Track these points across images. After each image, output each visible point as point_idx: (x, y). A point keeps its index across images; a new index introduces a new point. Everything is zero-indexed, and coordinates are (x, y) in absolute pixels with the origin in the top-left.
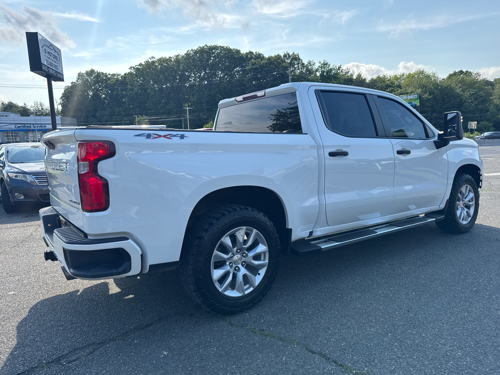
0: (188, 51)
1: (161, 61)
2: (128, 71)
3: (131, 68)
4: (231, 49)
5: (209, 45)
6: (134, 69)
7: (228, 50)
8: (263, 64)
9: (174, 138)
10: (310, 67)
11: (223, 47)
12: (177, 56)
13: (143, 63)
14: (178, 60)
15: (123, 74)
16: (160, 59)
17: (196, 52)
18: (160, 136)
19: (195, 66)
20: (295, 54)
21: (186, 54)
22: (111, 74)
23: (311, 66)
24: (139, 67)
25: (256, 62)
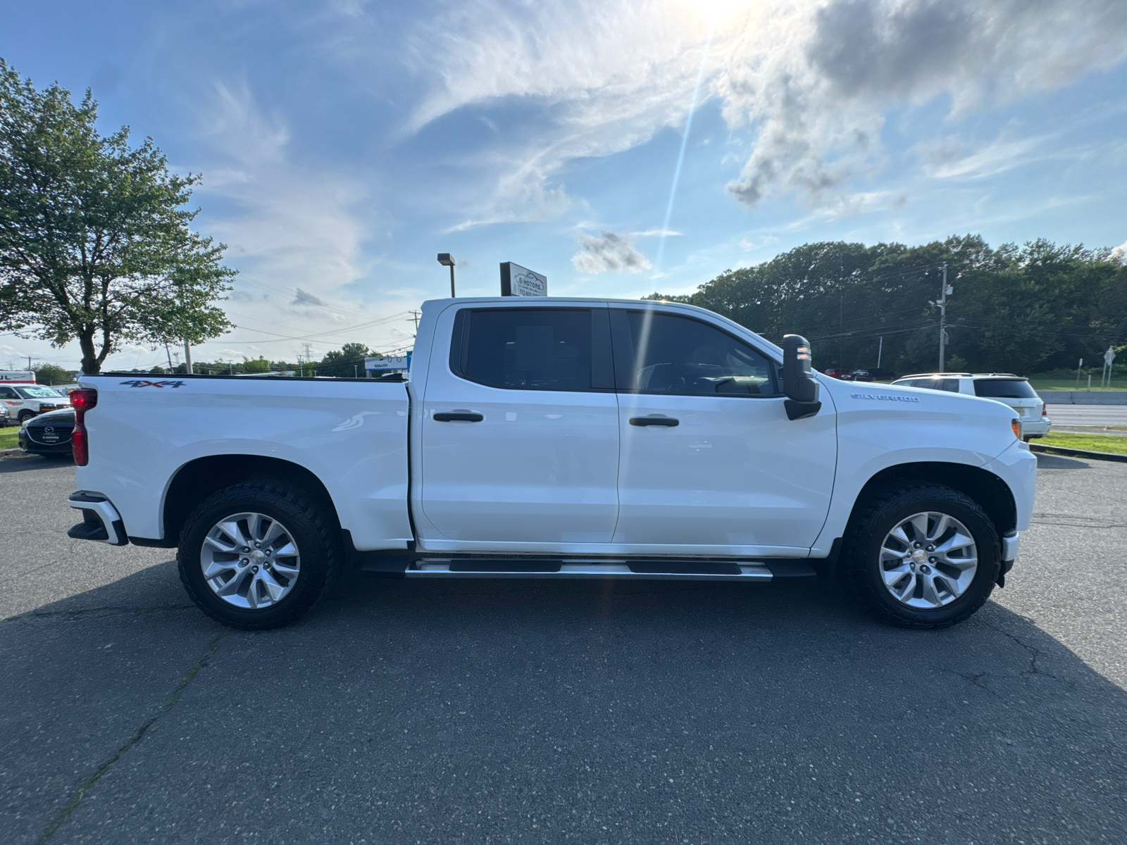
0: (778, 256)
1: (741, 273)
2: (697, 291)
3: (699, 287)
4: (845, 245)
5: (810, 243)
6: (704, 287)
7: (841, 247)
8: (901, 259)
9: (166, 386)
10: (1005, 255)
11: (832, 244)
12: (762, 265)
13: (715, 279)
14: (762, 270)
15: (690, 296)
16: (738, 271)
17: (790, 256)
18: (150, 384)
19: (786, 275)
20: (972, 237)
21: (774, 261)
22: (677, 296)
23: (1006, 253)
24: (710, 285)
25: (889, 258)
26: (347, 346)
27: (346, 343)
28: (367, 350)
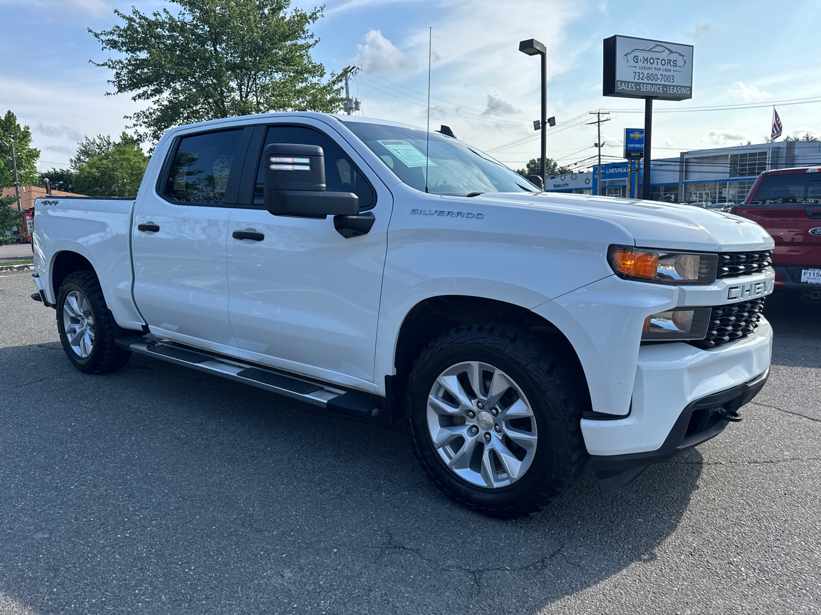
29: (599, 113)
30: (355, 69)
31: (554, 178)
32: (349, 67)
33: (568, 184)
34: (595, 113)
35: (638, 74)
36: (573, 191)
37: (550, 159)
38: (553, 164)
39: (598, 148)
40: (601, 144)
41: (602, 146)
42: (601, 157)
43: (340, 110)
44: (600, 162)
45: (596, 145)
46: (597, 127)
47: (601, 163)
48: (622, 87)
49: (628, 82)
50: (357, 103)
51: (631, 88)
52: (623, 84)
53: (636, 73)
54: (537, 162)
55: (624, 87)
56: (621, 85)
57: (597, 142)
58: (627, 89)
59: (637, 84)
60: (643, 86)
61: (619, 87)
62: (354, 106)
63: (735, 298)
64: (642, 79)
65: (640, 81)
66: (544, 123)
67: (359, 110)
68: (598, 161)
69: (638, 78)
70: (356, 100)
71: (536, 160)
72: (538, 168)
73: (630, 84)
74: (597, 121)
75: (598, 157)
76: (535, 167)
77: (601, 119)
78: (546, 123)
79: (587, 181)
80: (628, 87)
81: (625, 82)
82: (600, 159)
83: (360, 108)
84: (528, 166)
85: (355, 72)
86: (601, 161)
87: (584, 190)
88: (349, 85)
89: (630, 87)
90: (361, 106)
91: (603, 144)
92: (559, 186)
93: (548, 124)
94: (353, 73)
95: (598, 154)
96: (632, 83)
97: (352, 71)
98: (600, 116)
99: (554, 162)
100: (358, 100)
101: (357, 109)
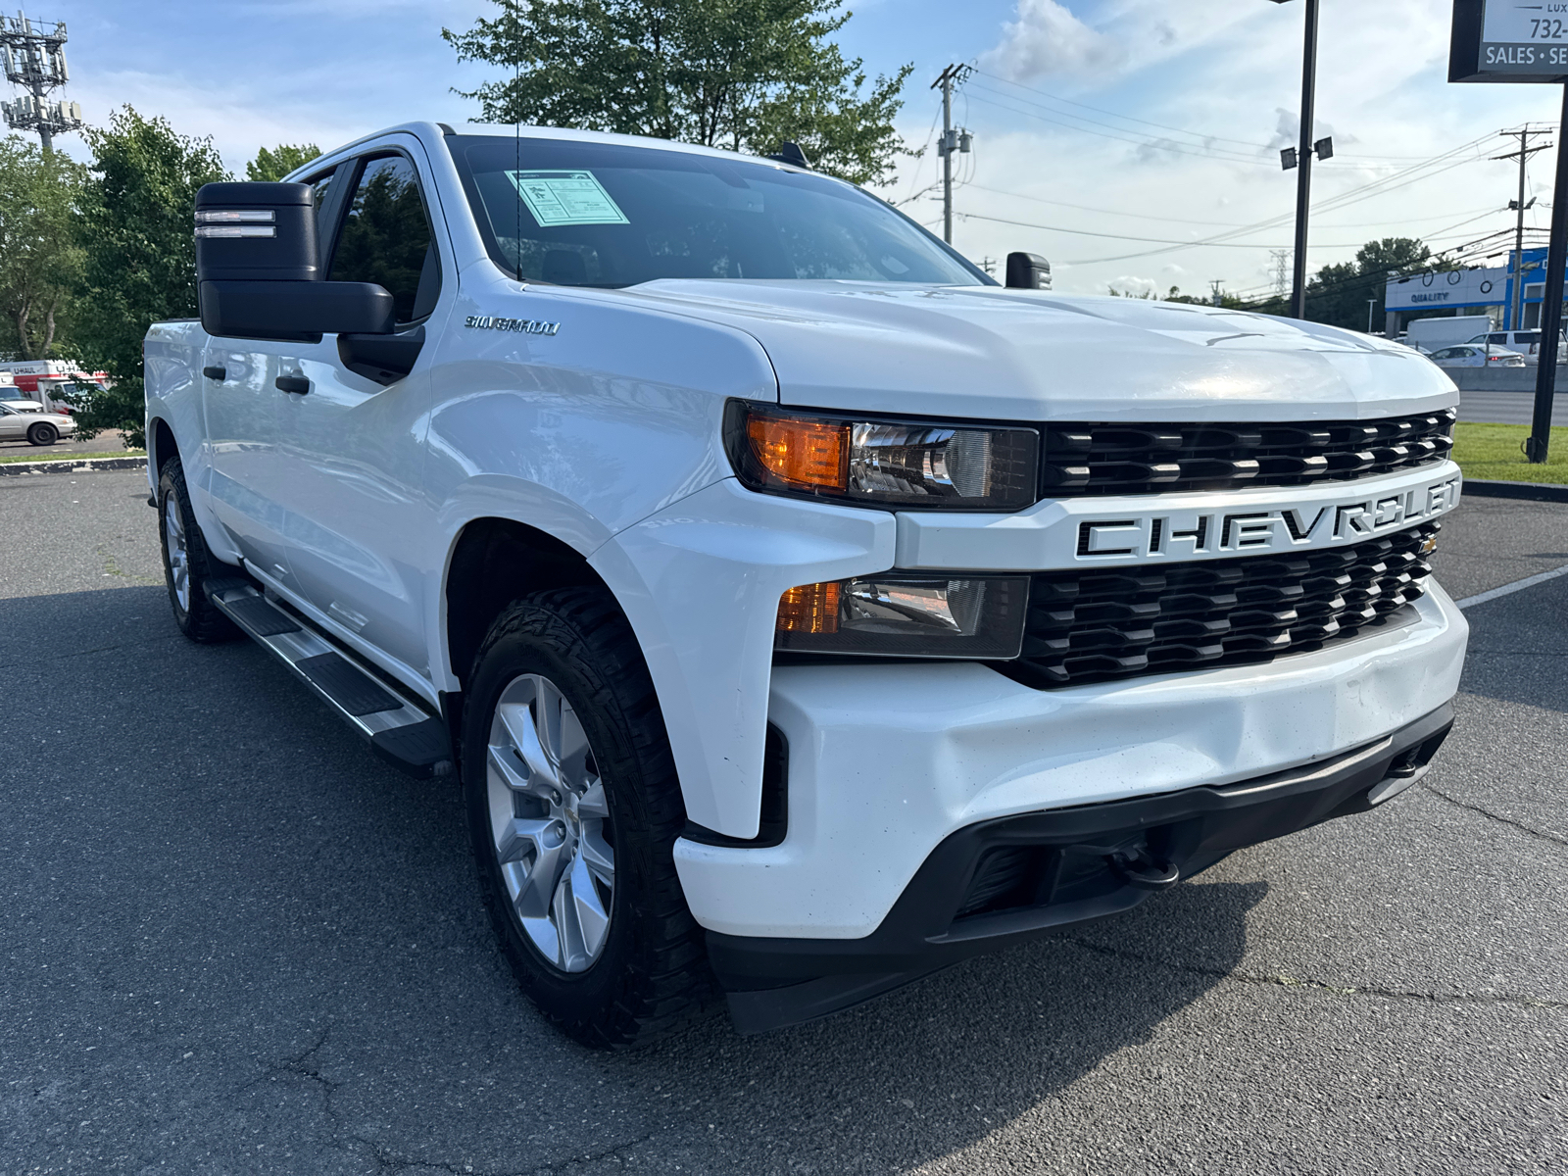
26: (1372, 248)
27: (1368, 241)
28: (1426, 254)
29: (1524, 133)
30: (964, 68)
31: (1408, 280)
32: (952, 66)
33: (1446, 295)
34: (1514, 134)
35: (1546, 24)
36: (1460, 310)
37: (1414, 240)
38: (1419, 251)
39: (1516, 212)
40: (1526, 201)
41: (1528, 207)
42: (1524, 232)
43: (893, 152)
44: (1519, 243)
45: (1513, 205)
46: (1519, 166)
47: (1524, 247)
48: (1499, 58)
49: (1516, 46)
50: (965, 138)
51: (1521, 59)
52: (1502, 49)
53: (1538, 21)
54: (1382, 247)
55: (1504, 58)
56: (1495, 53)
57: (1516, 199)
58: (1511, 62)
59: (1539, 48)
60: (1557, 53)
61: (1491, 59)
62: (958, 143)
63: (1127, 551)
64: (1554, 36)
65: (1550, 40)
66: (1305, 154)
67: (968, 151)
68: (1514, 241)
69: (1545, 32)
70: (963, 131)
71: (1380, 243)
72: (1384, 261)
73: (1520, 49)
74: (1519, 150)
75: (1515, 233)
76: (1377, 260)
77: (1530, 146)
78: (1310, 152)
79: (1486, 287)
80: (1515, 57)
81: (1506, 46)
82: (1519, 237)
83: (971, 148)
84: (1361, 256)
85: (965, 76)
86: (1524, 240)
87: (1489, 307)
88: (951, 102)
89: (1519, 55)
90: (973, 144)
91: (1531, 203)
92: (1425, 299)
93: (1315, 155)
94: (959, 78)
95: (1516, 225)
96: (1527, 46)
97: (957, 75)
98: (1527, 139)
99: (1423, 245)
100: (967, 132)
101: (964, 149)
